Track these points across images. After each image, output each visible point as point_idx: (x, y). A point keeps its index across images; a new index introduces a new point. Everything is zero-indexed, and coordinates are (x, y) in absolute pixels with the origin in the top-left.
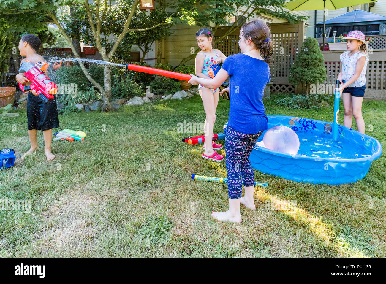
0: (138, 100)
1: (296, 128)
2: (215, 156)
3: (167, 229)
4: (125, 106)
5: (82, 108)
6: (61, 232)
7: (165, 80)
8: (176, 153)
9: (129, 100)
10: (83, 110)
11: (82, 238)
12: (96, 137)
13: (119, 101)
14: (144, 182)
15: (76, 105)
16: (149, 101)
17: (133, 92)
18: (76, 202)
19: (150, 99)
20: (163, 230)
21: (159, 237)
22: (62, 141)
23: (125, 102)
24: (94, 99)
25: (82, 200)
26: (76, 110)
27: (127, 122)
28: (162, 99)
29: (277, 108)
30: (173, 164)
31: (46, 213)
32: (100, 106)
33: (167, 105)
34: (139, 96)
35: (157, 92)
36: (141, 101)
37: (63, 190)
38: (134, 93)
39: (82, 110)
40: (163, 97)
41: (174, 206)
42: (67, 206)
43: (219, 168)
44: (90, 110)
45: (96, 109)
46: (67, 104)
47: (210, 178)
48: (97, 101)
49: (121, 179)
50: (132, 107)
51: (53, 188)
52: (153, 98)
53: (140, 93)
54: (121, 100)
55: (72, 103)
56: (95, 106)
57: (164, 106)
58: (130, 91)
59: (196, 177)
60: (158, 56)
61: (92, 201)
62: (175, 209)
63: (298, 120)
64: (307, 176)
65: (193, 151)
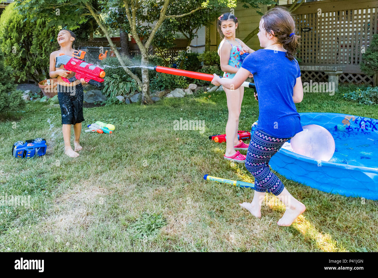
0: (179, 92)
1: (351, 128)
2: (238, 157)
3: (159, 226)
4: (165, 98)
5: (123, 100)
6: (63, 218)
7: (210, 70)
8: (197, 151)
9: (170, 92)
10: (124, 102)
11: (79, 225)
12: (124, 131)
13: (159, 93)
14: (154, 179)
15: (117, 97)
16: (192, 93)
17: (176, 83)
18: (85, 191)
19: (193, 91)
20: (154, 227)
21: (149, 233)
22: (93, 132)
23: (165, 94)
24: (135, 91)
25: (91, 191)
26: (117, 102)
27: (160, 116)
28: (207, 91)
29: (342, 102)
30: (190, 162)
31: (58, 200)
32: (140, 99)
33: (211, 97)
34: (181, 88)
35: (201, 83)
36: (182, 93)
37: (78, 180)
38: (177, 85)
39: (122, 102)
40: (208, 88)
41: (173, 205)
42: (77, 195)
43: (238, 170)
44: (131, 102)
45: (137, 101)
46: (109, 95)
47: (222, 180)
48: (139, 93)
49: (133, 173)
50: (171, 99)
51: (70, 177)
52: (196, 90)
53: (183, 84)
54: (161, 92)
55: (113, 95)
56: (135, 98)
57: (206, 99)
58: (172, 83)
59: (208, 177)
60: (206, 43)
61: (100, 193)
62: (174, 208)
63: (354, 119)
64: (338, 186)
65: (217, 149)
